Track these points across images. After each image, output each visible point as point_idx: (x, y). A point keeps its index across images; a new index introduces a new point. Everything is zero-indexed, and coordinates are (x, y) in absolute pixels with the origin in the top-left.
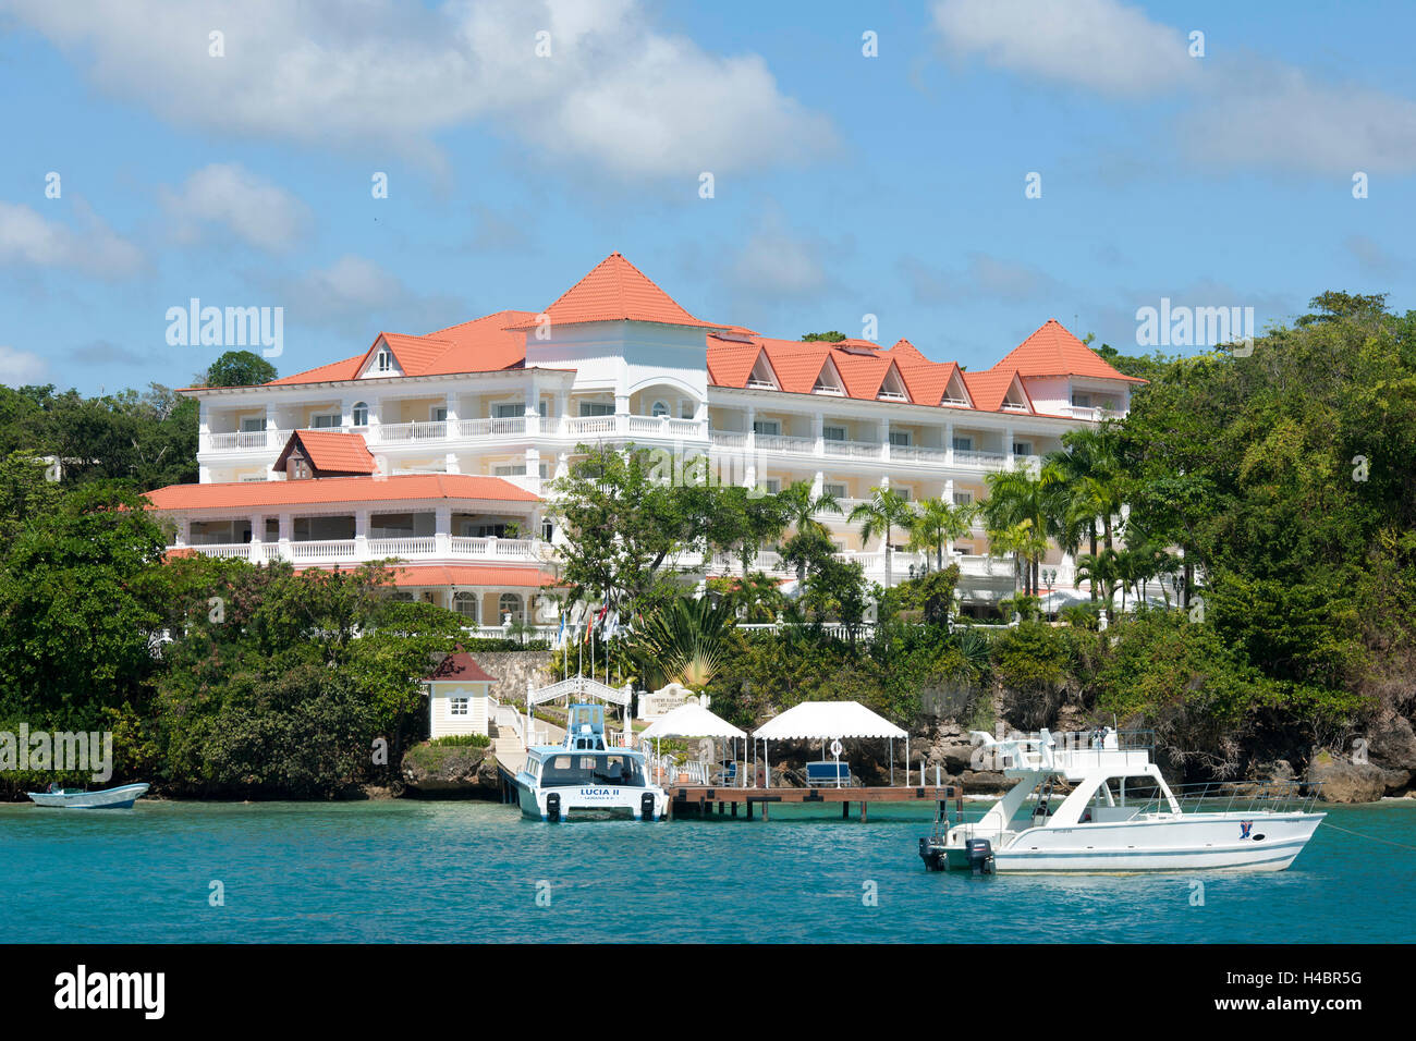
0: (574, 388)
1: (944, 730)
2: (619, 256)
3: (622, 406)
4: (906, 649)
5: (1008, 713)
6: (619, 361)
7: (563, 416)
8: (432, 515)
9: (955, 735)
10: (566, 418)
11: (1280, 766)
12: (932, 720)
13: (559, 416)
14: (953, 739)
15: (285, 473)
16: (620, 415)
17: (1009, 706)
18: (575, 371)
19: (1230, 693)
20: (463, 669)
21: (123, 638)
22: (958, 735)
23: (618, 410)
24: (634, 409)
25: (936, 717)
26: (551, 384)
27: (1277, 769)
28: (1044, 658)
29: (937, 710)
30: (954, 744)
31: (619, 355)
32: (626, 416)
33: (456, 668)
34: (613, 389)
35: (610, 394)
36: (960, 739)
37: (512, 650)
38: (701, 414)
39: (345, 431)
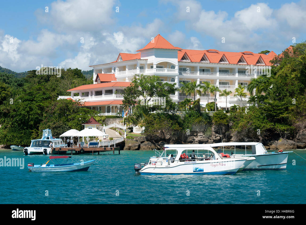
0: (148, 63)
1: (199, 134)
2: (159, 35)
3: (155, 67)
4: (189, 117)
5: (216, 131)
6: (154, 57)
7: (146, 69)
8: (112, 90)
9: (202, 136)
10: (147, 69)
11: (275, 142)
12: (197, 132)
13: (145, 69)
14: (201, 136)
15: (97, 82)
16: (154, 68)
17: (216, 129)
18: (147, 59)
19: (258, 126)
20: (92, 122)
21: (34, 116)
22: (202, 135)
23: (154, 67)
24: (157, 67)
25: (198, 132)
26: (143, 62)
27: (274, 143)
28: (222, 119)
29: (198, 130)
30: (201, 137)
31: (154, 55)
32: (155, 68)
33: (90, 122)
34: (153, 63)
35: (152, 64)
36: (203, 136)
37: (118, 118)
38: (177, 68)
39: (112, 73)
